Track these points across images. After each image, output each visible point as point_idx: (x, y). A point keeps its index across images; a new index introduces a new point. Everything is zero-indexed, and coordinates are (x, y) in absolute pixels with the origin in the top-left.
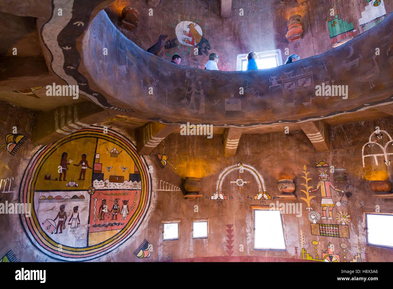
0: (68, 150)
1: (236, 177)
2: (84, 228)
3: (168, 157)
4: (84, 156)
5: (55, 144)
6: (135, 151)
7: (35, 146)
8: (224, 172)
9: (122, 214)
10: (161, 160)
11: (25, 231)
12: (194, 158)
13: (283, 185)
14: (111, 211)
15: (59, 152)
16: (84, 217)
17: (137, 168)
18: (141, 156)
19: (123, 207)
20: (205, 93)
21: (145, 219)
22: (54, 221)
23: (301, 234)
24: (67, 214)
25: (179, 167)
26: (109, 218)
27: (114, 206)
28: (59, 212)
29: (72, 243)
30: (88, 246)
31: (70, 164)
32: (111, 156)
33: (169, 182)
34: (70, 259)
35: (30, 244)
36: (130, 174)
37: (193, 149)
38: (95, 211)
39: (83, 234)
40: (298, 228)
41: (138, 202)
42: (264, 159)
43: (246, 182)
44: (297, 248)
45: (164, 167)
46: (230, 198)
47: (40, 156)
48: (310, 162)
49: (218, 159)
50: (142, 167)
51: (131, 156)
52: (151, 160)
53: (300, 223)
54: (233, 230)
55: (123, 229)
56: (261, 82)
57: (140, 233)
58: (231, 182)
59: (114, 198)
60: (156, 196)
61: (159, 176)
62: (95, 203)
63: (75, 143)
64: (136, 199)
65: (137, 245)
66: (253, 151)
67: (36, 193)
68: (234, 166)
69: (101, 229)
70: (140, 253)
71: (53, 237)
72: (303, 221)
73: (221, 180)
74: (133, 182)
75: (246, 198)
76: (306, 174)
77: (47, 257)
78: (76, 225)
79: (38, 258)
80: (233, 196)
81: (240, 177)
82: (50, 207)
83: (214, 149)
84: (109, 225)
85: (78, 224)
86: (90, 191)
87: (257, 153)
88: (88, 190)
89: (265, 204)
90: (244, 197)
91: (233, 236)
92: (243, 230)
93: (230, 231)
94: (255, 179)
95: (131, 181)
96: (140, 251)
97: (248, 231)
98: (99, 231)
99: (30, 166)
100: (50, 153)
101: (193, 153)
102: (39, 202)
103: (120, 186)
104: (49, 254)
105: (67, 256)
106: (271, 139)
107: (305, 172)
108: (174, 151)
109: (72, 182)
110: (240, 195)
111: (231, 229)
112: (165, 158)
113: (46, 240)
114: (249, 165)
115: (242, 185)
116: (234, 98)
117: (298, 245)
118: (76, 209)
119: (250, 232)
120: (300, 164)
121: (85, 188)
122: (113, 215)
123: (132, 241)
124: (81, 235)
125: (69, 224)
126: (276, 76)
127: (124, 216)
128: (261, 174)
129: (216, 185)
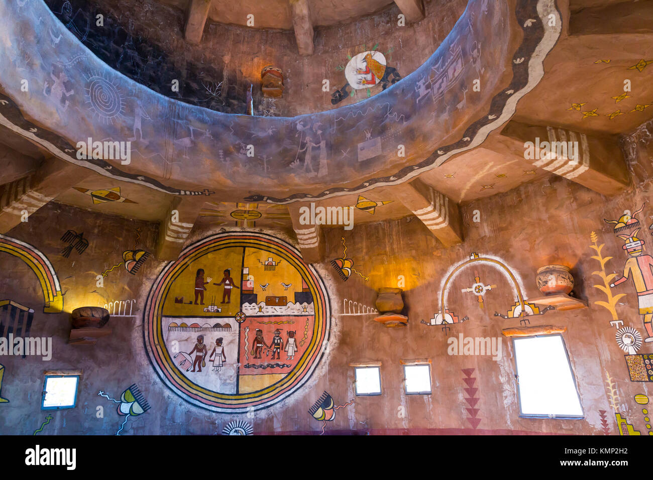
0: (205, 266)
1: (471, 280)
2: (231, 368)
3: (352, 263)
4: (227, 272)
5: (187, 260)
6: (300, 260)
7: (160, 263)
8: (448, 274)
9: (288, 352)
10: (342, 268)
11: (151, 363)
12: (396, 258)
13: (540, 279)
14: (271, 347)
15: (193, 269)
16: (232, 354)
17: (307, 283)
18: (310, 266)
19: (288, 341)
20: (327, 144)
21: (323, 360)
22: (190, 354)
23: (609, 380)
24: (207, 347)
25: (373, 275)
26: (267, 356)
27: (274, 339)
28: (196, 345)
29: (215, 386)
30: (238, 394)
31: (208, 283)
32: (265, 269)
33: (358, 301)
34: (213, 407)
35: (158, 380)
36: (296, 293)
37: (392, 244)
38: (248, 346)
39: (231, 377)
40: (600, 367)
41: (310, 333)
42: (515, 237)
43: (489, 287)
44: (605, 412)
45: (347, 278)
46: (463, 320)
47: (167, 274)
48: (602, 224)
49: (435, 253)
50: (314, 281)
51: (295, 267)
52: (327, 269)
53: (603, 358)
54: (475, 379)
55: (290, 373)
56: (406, 98)
57: (317, 381)
58: (463, 291)
59: (273, 328)
60: (338, 323)
61: (341, 294)
62: (246, 334)
63: (214, 256)
64: (307, 330)
65: (313, 400)
66: (494, 227)
67: (164, 319)
68: (465, 261)
69: (256, 371)
70: (319, 413)
71: (189, 375)
72: (608, 352)
73: (444, 289)
74: (301, 303)
75: (492, 316)
76: (599, 250)
77: (182, 400)
78: (221, 363)
79: (170, 400)
80: (469, 316)
81: (477, 279)
82: (183, 336)
83: (426, 238)
84: (268, 366)
85: (223, 362)
86: (238, 318)
87: (501, 229)
88: (235, 317)
89: (529, 326)
90: (489, 316)
91: (476, 389)
92: (494, 379)
93: (469, 381)
94: (506, 277)
95: (298, 303)
96: (318, 409)
97: (503, 380)
98: (255, 373)
99: (155, 286)
100: (180, 271)
101: (392, 250)
102: (169, 330)
103: (282, 310)
104: (184, 396)
105: (210, 403)
106: (523, 196)
107: (595, 247)
108: (362, 251)
109: (213, 307)
110: (482, 313)
111: (472, 376)
112: (348, 264)
113: (180, 378)
114: (491, 255)
115: (483, 294)
116: (371, 138)
117: (605, 406)
118: (219, 342)
119: (509, 382)
120: (583, 231)
121: (230, 313)
122: (274, 352)
123: (304, 392)
124: (228, 376)
125: (210, 361)
126: (423, 79)
127: (290, 354)
128: (515, 267)
129: (437, 300)
